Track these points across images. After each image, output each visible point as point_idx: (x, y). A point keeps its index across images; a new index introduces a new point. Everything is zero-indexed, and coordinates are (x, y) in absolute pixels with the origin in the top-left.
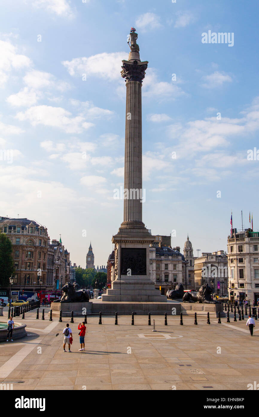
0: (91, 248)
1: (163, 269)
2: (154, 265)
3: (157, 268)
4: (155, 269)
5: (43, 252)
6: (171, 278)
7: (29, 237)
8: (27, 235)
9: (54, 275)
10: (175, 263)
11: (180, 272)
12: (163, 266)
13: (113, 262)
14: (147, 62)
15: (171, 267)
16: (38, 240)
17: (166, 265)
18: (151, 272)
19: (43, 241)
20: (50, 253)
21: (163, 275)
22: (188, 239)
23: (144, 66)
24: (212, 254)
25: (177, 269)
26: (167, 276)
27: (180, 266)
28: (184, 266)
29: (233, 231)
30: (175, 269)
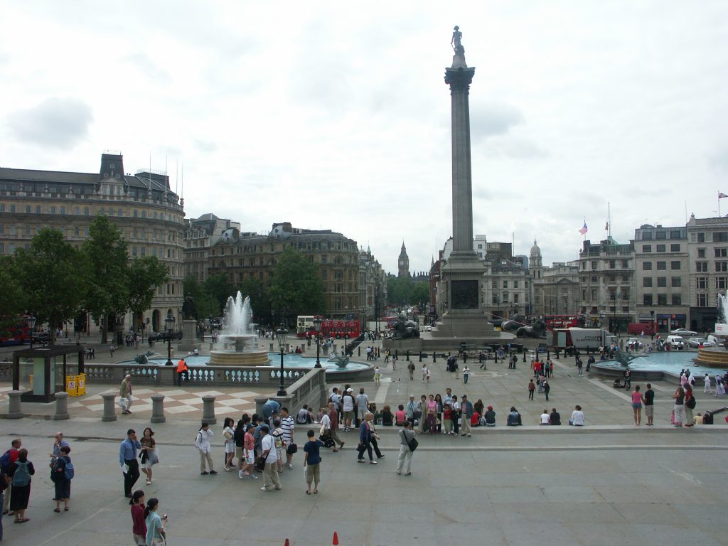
0: (403, 248)
1: (501, 288)
2: (490, 283)
3: (493, 287)
4: (491, 287)
5: (354, 270)
6: (511, 298)
7: (337, 255)
8: (334, 252)
9: (367, 296)
10: (516, 280)
11: (522, 291)
12: (501, 283)
13: (437, 276)
14: (474, 68)
15: (511, 284)
16: (347, 257)
17: (506, 282)
18: (486, 291)
19: (353, 257)
20: (362, 271)
21: (502, 296)
22: (535, 243)
23: (471, 72)
24: (566, 265)
25: (519, 287)
26: (506, 296)
27: (522, 284)
28: (529, 282)
29: (587, 243)
30: (516, 286)
